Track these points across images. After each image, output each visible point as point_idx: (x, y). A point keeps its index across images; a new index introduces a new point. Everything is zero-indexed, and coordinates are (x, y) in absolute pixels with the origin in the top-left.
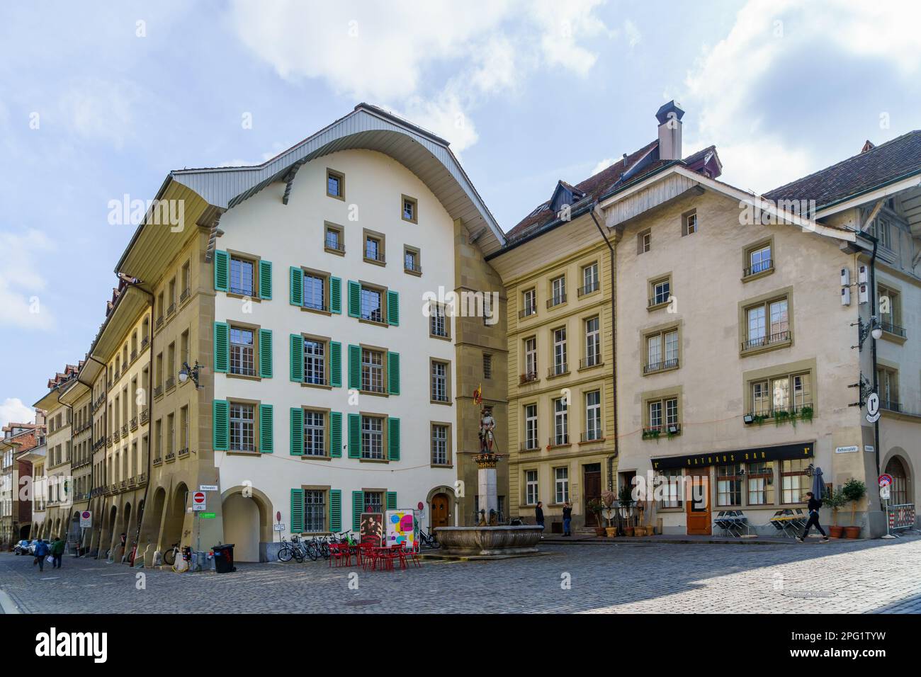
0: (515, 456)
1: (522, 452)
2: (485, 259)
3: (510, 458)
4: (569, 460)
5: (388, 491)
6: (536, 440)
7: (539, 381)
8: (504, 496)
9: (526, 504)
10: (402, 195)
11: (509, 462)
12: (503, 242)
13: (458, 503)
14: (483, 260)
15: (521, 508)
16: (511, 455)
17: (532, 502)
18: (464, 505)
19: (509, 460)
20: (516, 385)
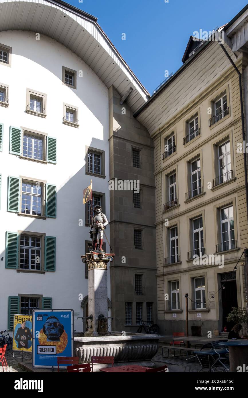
0: (161, 270)
1: (167, 266)
2: (134, 116)
3: (158, 272)
4: (206, 270)
5: (44, 297)
6: (178, 256)
7: (179, 205)
8: (153, 303)
9: (171, 310)
10: (63, 67)
11: (157, 274)
12: (146, 100)
13: (111, 308)
14: (132, 117)
15: (166, 313)
16: (159, 269)
17: (176, 308)
18: (115, 310)
19: (156, 273)
20: (161, 213)
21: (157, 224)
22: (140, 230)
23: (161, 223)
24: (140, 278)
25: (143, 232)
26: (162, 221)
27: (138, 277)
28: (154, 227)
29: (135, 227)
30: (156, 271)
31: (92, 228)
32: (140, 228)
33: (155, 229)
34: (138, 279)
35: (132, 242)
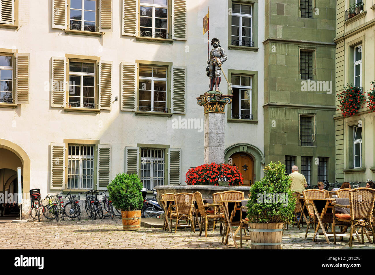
5: (170, 148)
7: (365, 13)
9: (352, 168)
13: (264, 164)
15: (345, 172)
16: (338, 108)
19: (335, 114)
20: (343, 24)
21: (337, 40)
22: (311, 50)
23: (342, 39)
24: (308, 122)
25: (315, 54)
26: (343, 36)
27: (305, 120)
28: (333, 45)
29: (303, 47)
30: (335, 111)
31: (208, 64)
32: (310, 48)
33: (335, 47)
34: (307, 124)
35: (297, 69)
